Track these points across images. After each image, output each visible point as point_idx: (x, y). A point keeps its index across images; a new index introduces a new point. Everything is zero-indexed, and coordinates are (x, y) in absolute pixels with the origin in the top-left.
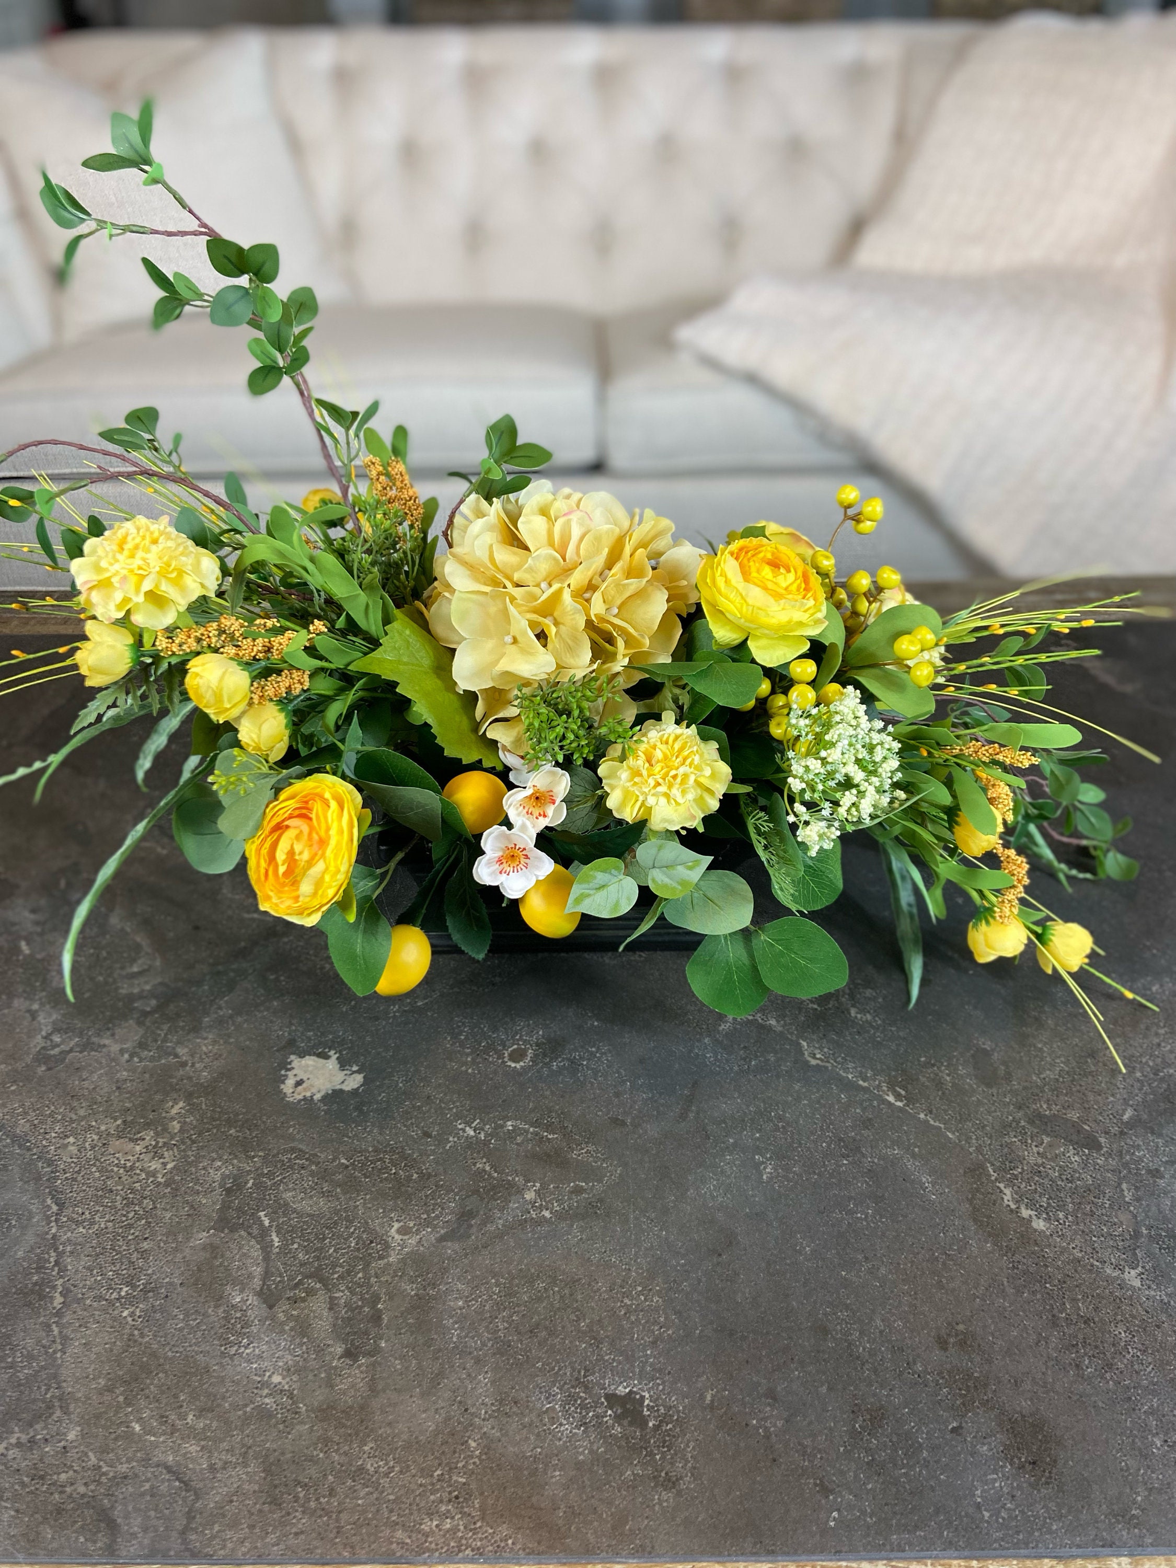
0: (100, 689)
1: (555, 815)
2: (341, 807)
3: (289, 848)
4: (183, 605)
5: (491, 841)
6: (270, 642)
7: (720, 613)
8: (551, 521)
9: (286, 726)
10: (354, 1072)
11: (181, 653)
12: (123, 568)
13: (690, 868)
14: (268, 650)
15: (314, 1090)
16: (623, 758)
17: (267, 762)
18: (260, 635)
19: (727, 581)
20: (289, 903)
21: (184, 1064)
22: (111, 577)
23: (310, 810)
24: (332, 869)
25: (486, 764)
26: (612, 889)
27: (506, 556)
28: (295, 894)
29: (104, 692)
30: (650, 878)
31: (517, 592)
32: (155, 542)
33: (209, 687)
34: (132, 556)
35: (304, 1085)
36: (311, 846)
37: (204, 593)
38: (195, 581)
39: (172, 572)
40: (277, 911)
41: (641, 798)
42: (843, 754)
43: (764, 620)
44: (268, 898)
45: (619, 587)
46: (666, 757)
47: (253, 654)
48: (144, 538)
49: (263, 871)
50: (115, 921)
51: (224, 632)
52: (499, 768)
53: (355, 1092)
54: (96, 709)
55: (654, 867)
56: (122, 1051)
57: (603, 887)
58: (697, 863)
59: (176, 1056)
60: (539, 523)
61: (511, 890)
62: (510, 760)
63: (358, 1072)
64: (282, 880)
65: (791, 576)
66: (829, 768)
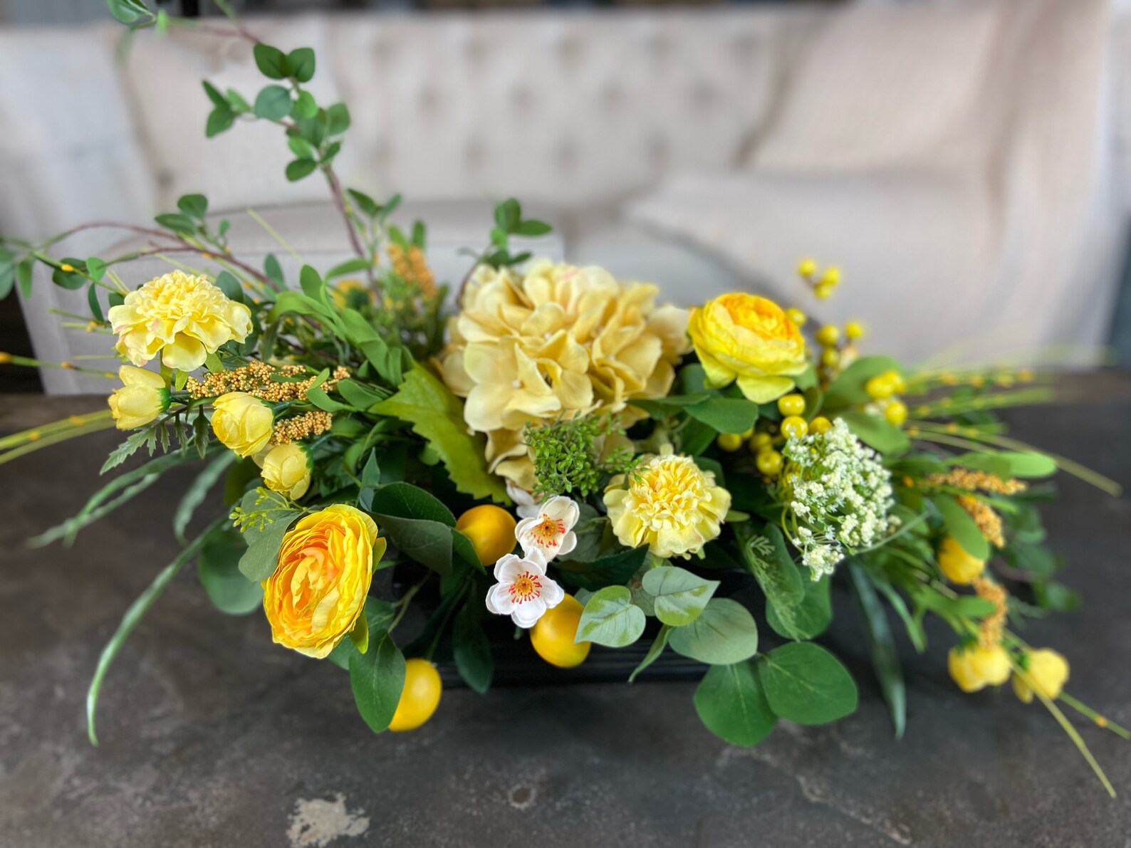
0: (131, 432)
1: (565, 545)
2: (357, 536)
3: (304, 578)
4: (213, 347)
5: (504, 569)
6: (295, 386)
7: (710, 355)
8: (552, 284)
9: (308, 465)
10: (360, 816)
11: (210, 395)
12: (158, 313)
13: (697, 594)
14: (294, 394)
15: (319, 836)
16: (626, 486)
17: (288, 500)
18: (286, 379)
19: (718, 326)
20: (303, 634)
21: (193, 809)
22: (145, 322)
23: (326, 539)
24: (346, 597)
25: (496, 499)
26: (620, 618)
27: (512, 312)
28: (308, 625)
29: (136, 435)
30: (656, 606)
31: (525, 340)
32: (190, 290)
33: (232, 421)
34: (167, 302)
35: (310, 831)
36: (325, 574)
37: (233, 337)
38: (226, 326)
39: (205, 318)
40: (290, 644)
41: (645, 524)
42: (842, 479)
43: (754, 359)
44: (281, 630)
45: (617, 335)
46: (669, 483)
47: (278, 397)
48: (179, 287)
49: (277, 602)
50: (145, 666)
51: (253, 376)
52: (508, 503)
53: (360, 838)
54: (126, 451)
55: (660, 595)
56: (136, 795)
57: (610, 616)
58: (703, 588)
59: (187, 800)
60: (542, 285)
61: (524, 619)
62: (516, 495)
63: (364, 816)
64: (295, 611)
65: (774, 322)
66: (830, 492)
